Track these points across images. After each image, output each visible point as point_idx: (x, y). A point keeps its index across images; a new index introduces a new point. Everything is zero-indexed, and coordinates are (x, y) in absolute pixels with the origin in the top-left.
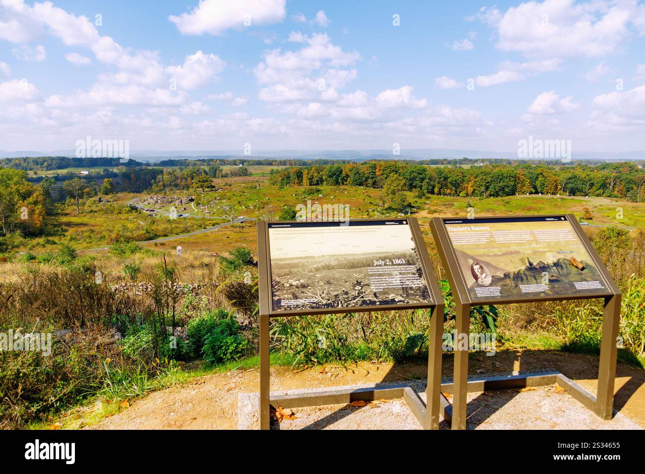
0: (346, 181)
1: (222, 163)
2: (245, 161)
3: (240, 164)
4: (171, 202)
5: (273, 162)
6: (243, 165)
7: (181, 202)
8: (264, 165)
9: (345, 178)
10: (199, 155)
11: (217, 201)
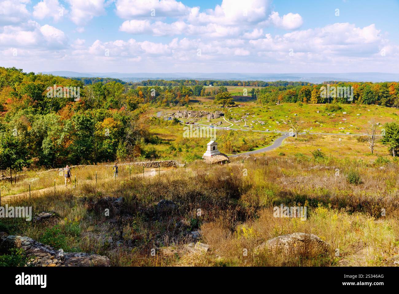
0: (357, 99)
1: (194, 83)
2: (214, 82)
3: (210, 84)
4: (202, 116)
5: (238, 83)
6: (212, 85)
7: (213, 117)
8: (230, 85)
9: (356, 97)
10: (158, 77)
11: (248, 116)
